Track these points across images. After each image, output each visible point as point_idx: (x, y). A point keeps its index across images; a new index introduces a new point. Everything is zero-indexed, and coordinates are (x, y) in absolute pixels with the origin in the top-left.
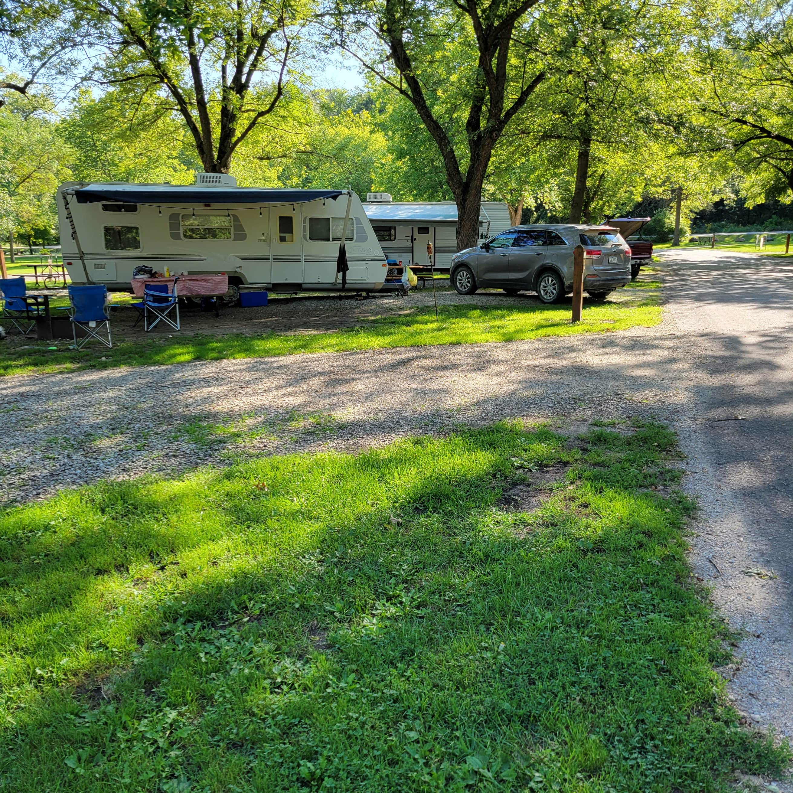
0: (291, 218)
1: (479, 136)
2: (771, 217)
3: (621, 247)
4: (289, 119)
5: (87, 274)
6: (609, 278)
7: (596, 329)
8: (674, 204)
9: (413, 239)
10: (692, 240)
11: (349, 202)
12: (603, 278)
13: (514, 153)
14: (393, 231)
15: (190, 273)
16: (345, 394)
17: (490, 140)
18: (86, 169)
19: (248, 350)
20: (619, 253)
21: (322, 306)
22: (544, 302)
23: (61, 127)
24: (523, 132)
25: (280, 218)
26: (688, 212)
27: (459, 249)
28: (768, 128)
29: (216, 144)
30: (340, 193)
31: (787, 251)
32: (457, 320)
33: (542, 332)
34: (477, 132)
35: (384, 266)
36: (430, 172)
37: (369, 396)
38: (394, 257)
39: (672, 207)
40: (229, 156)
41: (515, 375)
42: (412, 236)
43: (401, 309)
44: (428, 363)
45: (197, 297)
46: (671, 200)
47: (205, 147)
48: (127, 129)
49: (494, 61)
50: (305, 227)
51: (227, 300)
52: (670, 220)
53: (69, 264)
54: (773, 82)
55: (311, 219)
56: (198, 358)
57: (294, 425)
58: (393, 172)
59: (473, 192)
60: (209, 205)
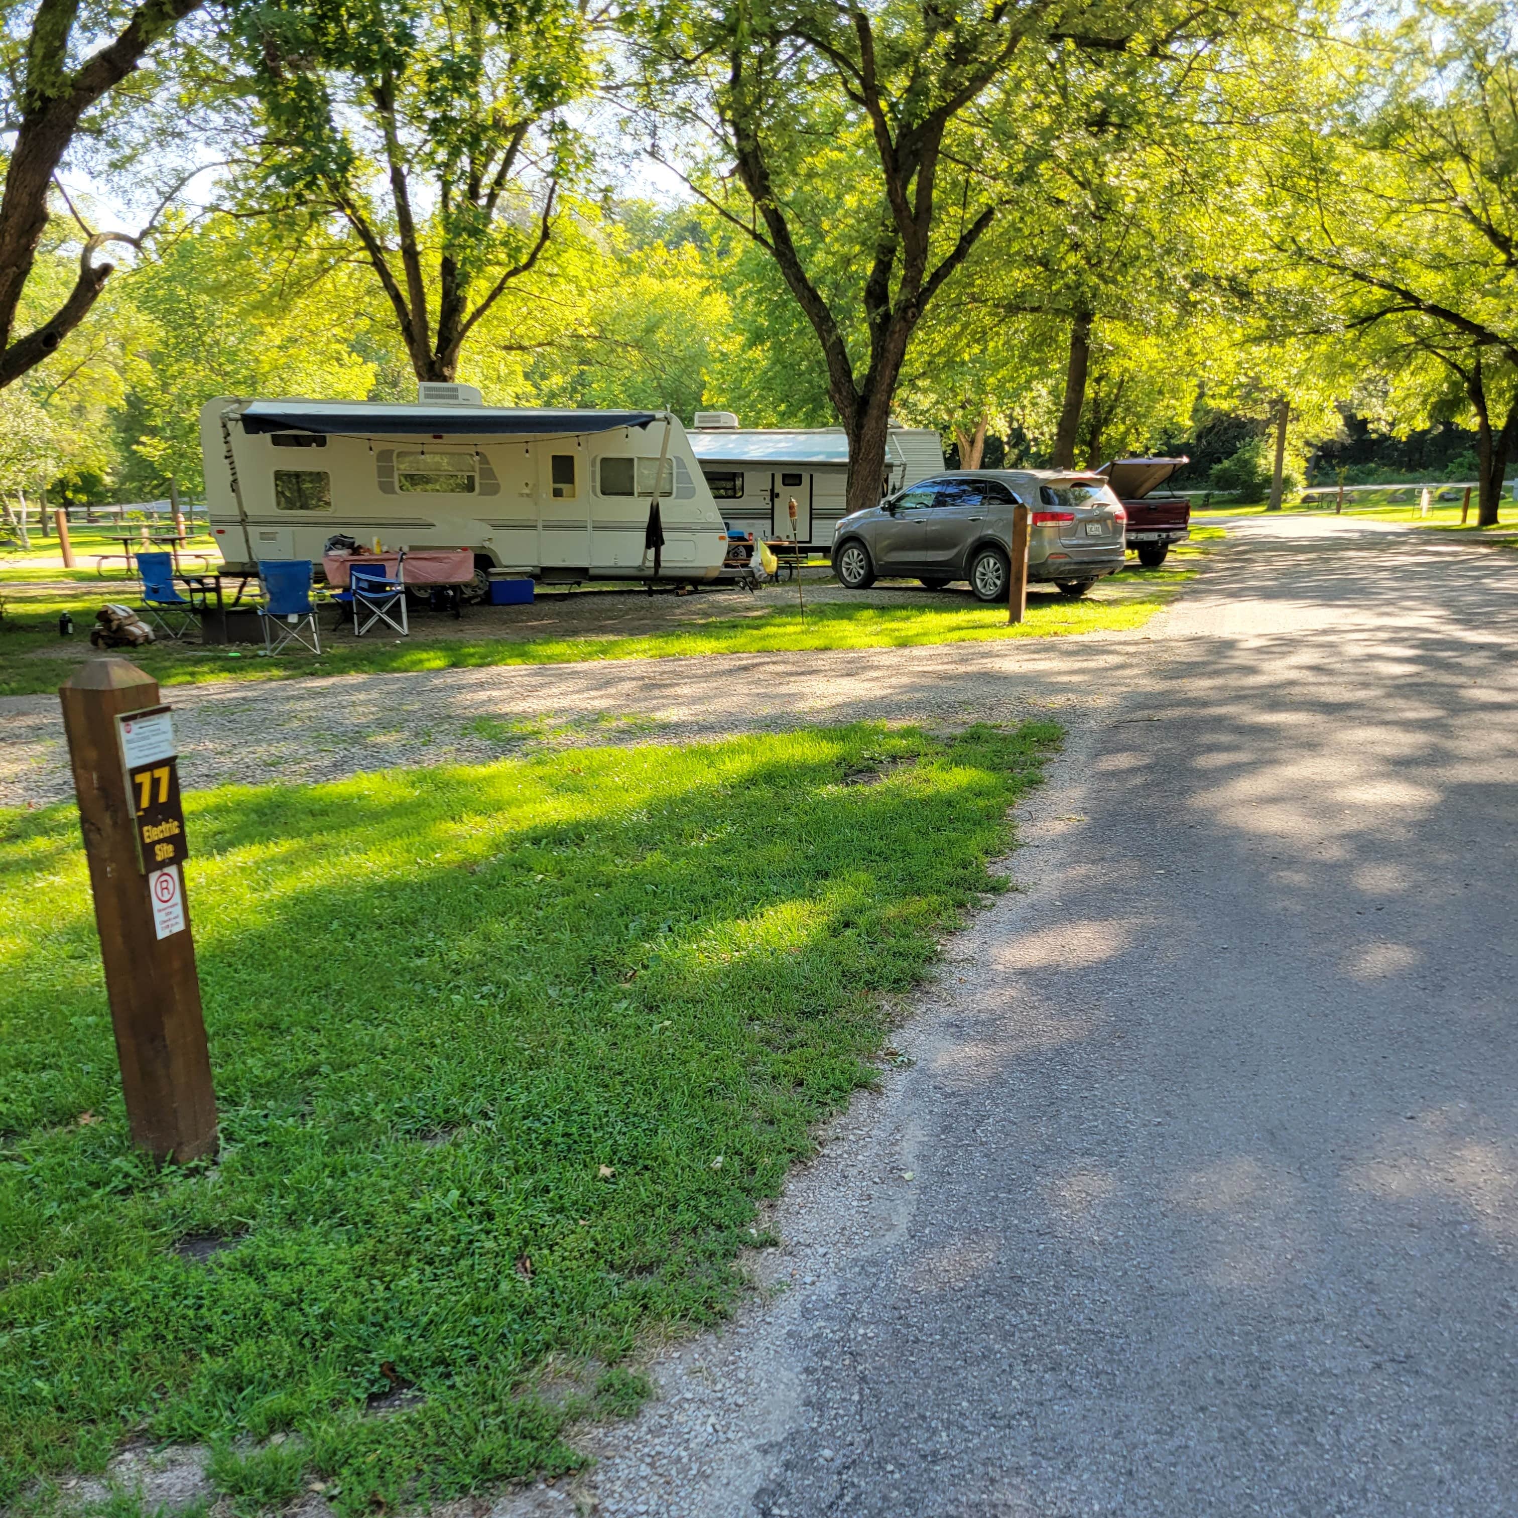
0: (571, 458)
1: (886, 317)
2: (1461, 455)
3: (1107, 509)
4: (561, 280)
5: (249, 548)
6: (1086, 559)
7: (1038, 632)
8: (1273, 430)
9: (774, 495)
10: (1307, 500)
11: (667, 433)
12: (1077, 559)
13: (957, 337)
14: (738, 483)
15: (412, 548)
16: (666, 697)
17: (903, 324)
18: (177, 361)
19: (523, 655)
20: (1104, 518)
21: (621, 603)
22: (982, 600)
23: (131, 280)
24: (974, 299)
25: (555, 458)
26: (1300, 444)
27: (849, 511)
28: (1418, 293)
29: (434, 324)
30: (653, 418)
31: (1464, 520)
32: (834, 622)
33: (956, 635)
34: (882, 309)
35: (722, 538)
36: (811, 370)
37: (695, 700)
38: (740, 526)
39: (1270, 435)
40: (457, 346)
41: (894, 681)
42: (772, 490)
43: (748, 609)
44: (780, 668)
45: (421, 588)
46: (1268, 423)
47: (416, 330)
48: (273, 295)
49: (912, 187)
50: (594, 473)
51: (468, 593)
52: (1265, 462)
53: (221, 532)
54: (1429, 206)
55: (604, 460)
56: (454, 665)
57: (604, 725)
58: (743, 370)
59: (874, 412)
60: (440, 437)
